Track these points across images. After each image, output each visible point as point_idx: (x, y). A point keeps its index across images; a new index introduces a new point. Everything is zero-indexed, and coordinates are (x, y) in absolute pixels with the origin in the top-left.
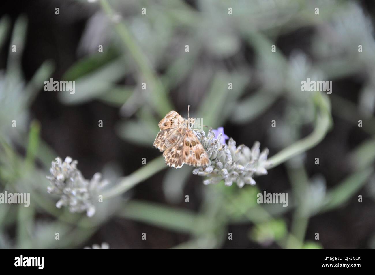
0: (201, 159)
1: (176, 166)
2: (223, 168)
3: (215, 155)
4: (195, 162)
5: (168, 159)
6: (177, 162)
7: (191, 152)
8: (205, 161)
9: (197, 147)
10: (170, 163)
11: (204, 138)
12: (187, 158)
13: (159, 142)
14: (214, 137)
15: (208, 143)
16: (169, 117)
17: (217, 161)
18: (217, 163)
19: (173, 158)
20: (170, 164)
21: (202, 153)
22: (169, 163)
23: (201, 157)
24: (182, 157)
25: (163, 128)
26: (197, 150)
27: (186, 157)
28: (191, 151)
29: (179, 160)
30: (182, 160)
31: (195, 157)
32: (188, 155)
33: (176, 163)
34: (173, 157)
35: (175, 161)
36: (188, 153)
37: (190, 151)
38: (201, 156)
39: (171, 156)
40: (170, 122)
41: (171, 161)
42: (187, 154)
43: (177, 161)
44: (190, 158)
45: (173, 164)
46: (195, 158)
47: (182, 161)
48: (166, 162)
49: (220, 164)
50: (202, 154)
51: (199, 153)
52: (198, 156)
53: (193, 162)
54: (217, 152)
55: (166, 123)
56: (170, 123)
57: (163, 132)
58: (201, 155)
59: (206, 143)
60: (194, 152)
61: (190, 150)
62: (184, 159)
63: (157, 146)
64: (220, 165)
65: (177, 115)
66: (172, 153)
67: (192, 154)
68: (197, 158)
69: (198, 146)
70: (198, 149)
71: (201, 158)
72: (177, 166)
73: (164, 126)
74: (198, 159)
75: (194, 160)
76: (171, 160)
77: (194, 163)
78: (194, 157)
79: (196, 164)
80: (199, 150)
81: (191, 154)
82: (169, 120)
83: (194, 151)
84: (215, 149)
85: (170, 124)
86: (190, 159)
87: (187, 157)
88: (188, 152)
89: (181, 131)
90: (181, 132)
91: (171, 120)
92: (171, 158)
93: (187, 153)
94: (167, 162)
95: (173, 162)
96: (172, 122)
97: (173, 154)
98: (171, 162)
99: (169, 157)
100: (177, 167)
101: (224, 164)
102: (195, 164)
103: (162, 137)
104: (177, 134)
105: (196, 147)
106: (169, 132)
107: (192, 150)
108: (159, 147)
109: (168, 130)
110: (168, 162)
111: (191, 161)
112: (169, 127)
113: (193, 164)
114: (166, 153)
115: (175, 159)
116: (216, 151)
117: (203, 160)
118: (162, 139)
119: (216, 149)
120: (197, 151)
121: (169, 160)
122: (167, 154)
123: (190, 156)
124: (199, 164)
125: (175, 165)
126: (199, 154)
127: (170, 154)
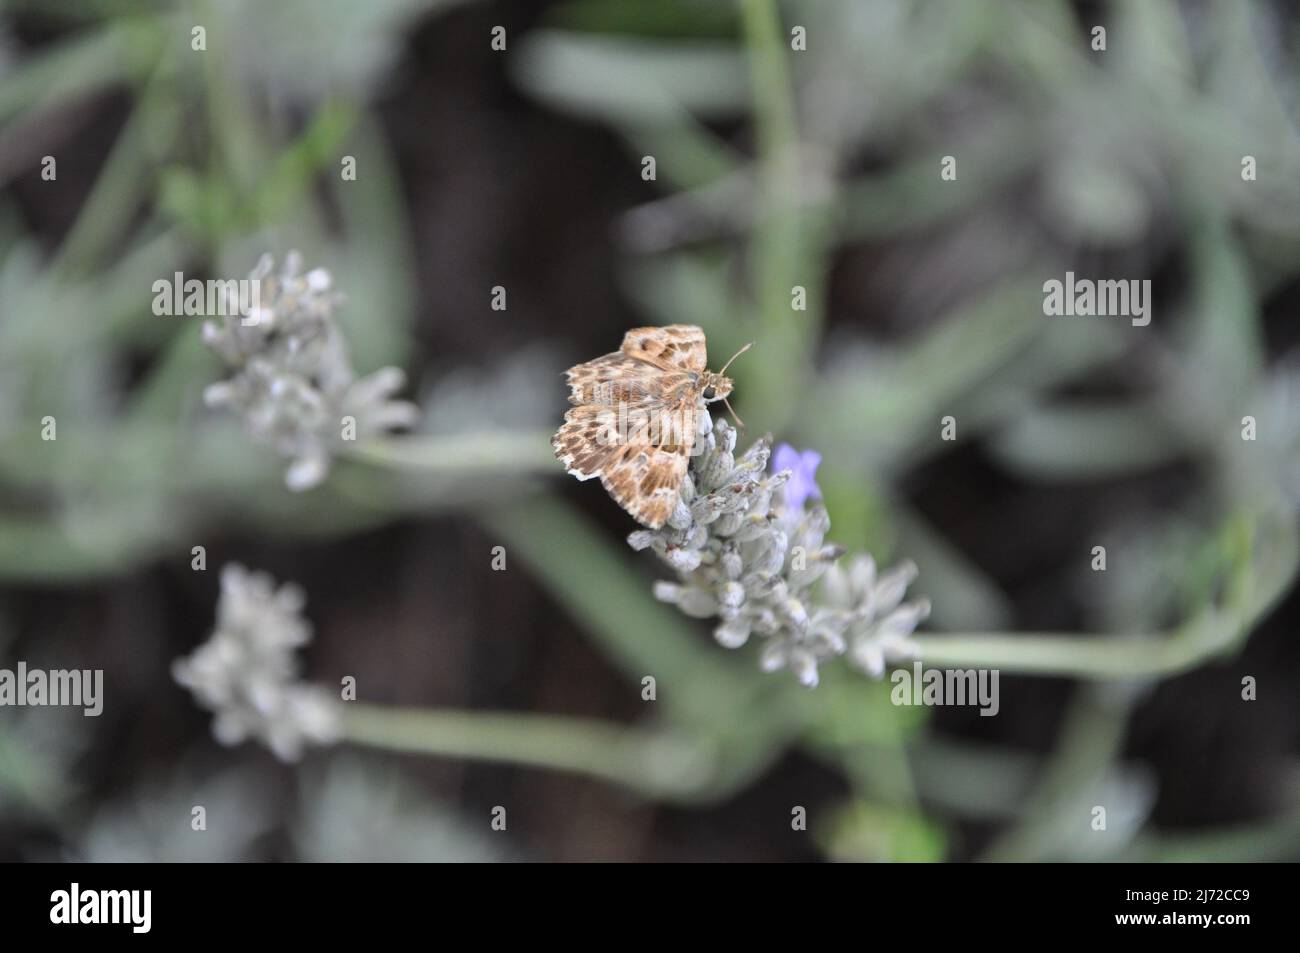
0: (650, 499)
1: (572, 466)
2: (739, 579)
3: (731, 525)
4: (628, 494)
5: (569, 432)
6: (585, 459)
7: (641, 459)
8: (655, 512)
9: (670, 462)
10: (564, 445)
11: (724, 454)
12: (619, 466)
13: (588, 373)
14: (757, 468)
15: (727, 476)
16: (673, 332)
17: (729, 548)
18: (724, 552)
19: (584, 439)
20: (563, 448)
21: (667, 485)
22: (561, 442)
23: (656, 495)
24: (610, 453)
25: (634, 349)
26: (664, 468)
27: (619, 461)
28: (644, 457)
29: (593, 458)
30: (601, 462)
31: (641, 481)
32: (630, 458)
33: (579, 458)
34: (587, 435)
35: (582, 452)
36: (633, 456)
37: (643, 454)
38: (657, 490)
39: (585, 430)
40: (664, 346)
41: (571, 442)
42: (627, 456)
43: (586, 455)
44: (626, 470)
45: (570, 455)
46: (638, 482)
47: (600, 467)
48: (557, 435)
49: (733, 561)
50: (666, 490)
51: (661, 479)
52: (649, 485)
53: (625, 487)
54: (744, 522)
55: (653, 342)
56: (661, 348)
57: (623, 360)
58: (661, 486)
59: (723, 473)
60: (648, 466)
61: (646, 452)
62: (611, 463)
63: (574, 380)
64: (730, 564)
65: (697, 342)
66: (595, 425)
67: (639, 465)
68: (643, 486)
69: (676, 457)
70: (669, 467)
71: (653, 495)
72: (577, 468)
73: (637, 346)
74: (642, 493)
75: (632, 484)
76: (575, 440)
77: (625, 493)
78: (638, 476)
79: (628, 499)
80: (668, 472)
81: (637, 464)
82: (665, 340)
83: (654, 464)
84: (738, 507)
85: (660, 351)
86: (622, 475)
87: (622, 463)
88: (637, 452)
89: (669, 385)
90: (668, 390)
91: (671, 346)
92: (577, 434)
93: (631, 454)
94: (560, 436)
95: (574, 451)
96: (666, 351)
97: (593, 429)
98: (569, 447)
99: (575, 429)
100: (573, 472)
101: (747, 569)
102: (624, 498)
103: (609, 368)
104: (652, 387)
105: (669, 458)
106: (637, 369)
107: (650, 455)
108: (576, 387)
109: (639, 362)
110: (562, 439)
111: (622, 482)
112: (650, 356)
113: (620, 494)
114: (579, 412)
115: (587, 446)
116: (740, 517)
117: (653, 506)
118: (603, 372)
119: (742, 509)
120: (662, 470)
121: (568, 436)
122: (579, 419)
123: (632, 466)
124: (635, 506)
125: (573, 460)
126: (659, 483)
127: (585, 424)
